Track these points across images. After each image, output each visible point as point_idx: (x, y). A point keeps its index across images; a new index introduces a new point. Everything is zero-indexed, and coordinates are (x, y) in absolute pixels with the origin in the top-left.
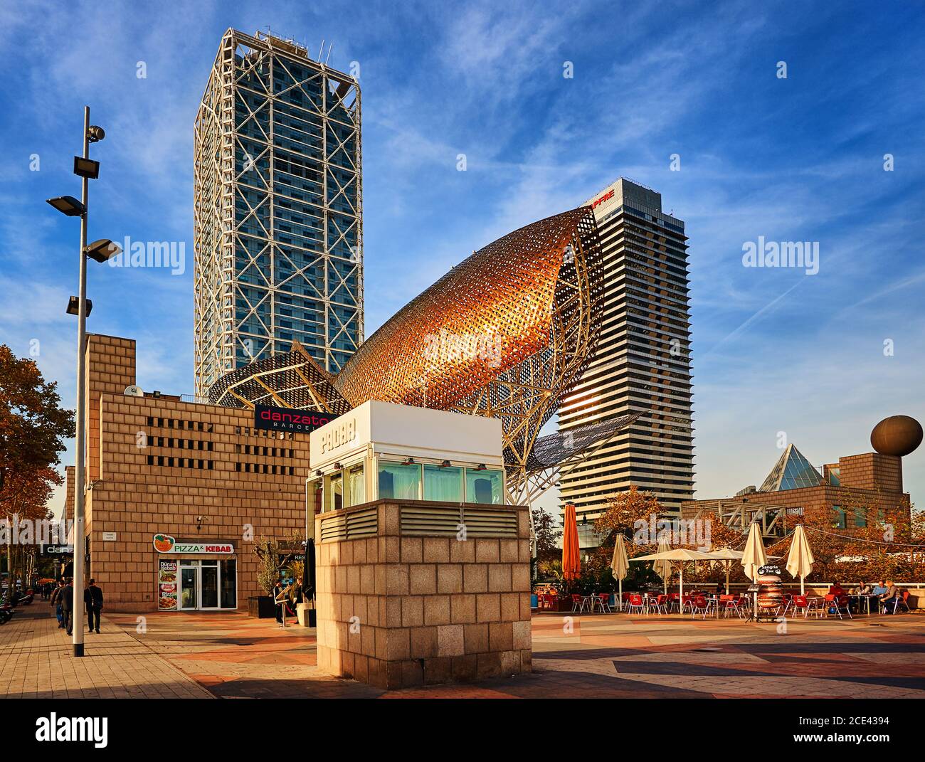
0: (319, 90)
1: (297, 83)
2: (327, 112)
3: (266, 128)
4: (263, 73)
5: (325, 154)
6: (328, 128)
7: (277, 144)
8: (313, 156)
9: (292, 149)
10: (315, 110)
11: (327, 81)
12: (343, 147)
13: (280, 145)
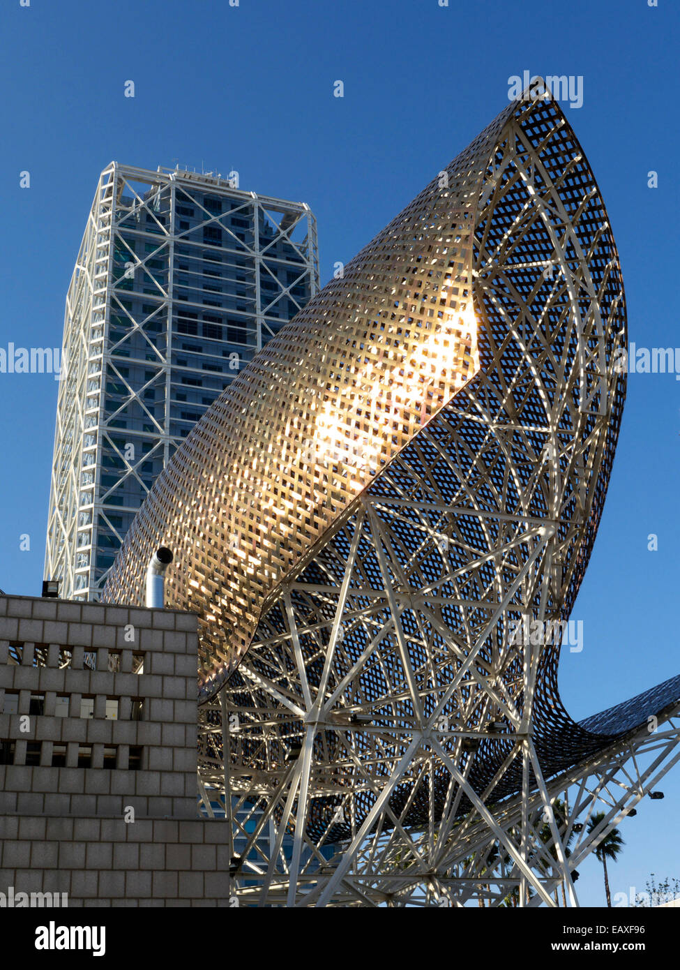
0: (246, 224)
1: (213, 218)
2: (261, 249)
3: (163, 280)
4: (161, 210)
5: (258, 305)
6: (263, 270)
7: (180, 298)
8: (239, 309)
9: (205, 302)
10: (243, 249)
11: (261, 213)
12: (288, 294)
13: (185, 299)
